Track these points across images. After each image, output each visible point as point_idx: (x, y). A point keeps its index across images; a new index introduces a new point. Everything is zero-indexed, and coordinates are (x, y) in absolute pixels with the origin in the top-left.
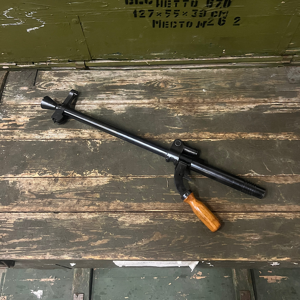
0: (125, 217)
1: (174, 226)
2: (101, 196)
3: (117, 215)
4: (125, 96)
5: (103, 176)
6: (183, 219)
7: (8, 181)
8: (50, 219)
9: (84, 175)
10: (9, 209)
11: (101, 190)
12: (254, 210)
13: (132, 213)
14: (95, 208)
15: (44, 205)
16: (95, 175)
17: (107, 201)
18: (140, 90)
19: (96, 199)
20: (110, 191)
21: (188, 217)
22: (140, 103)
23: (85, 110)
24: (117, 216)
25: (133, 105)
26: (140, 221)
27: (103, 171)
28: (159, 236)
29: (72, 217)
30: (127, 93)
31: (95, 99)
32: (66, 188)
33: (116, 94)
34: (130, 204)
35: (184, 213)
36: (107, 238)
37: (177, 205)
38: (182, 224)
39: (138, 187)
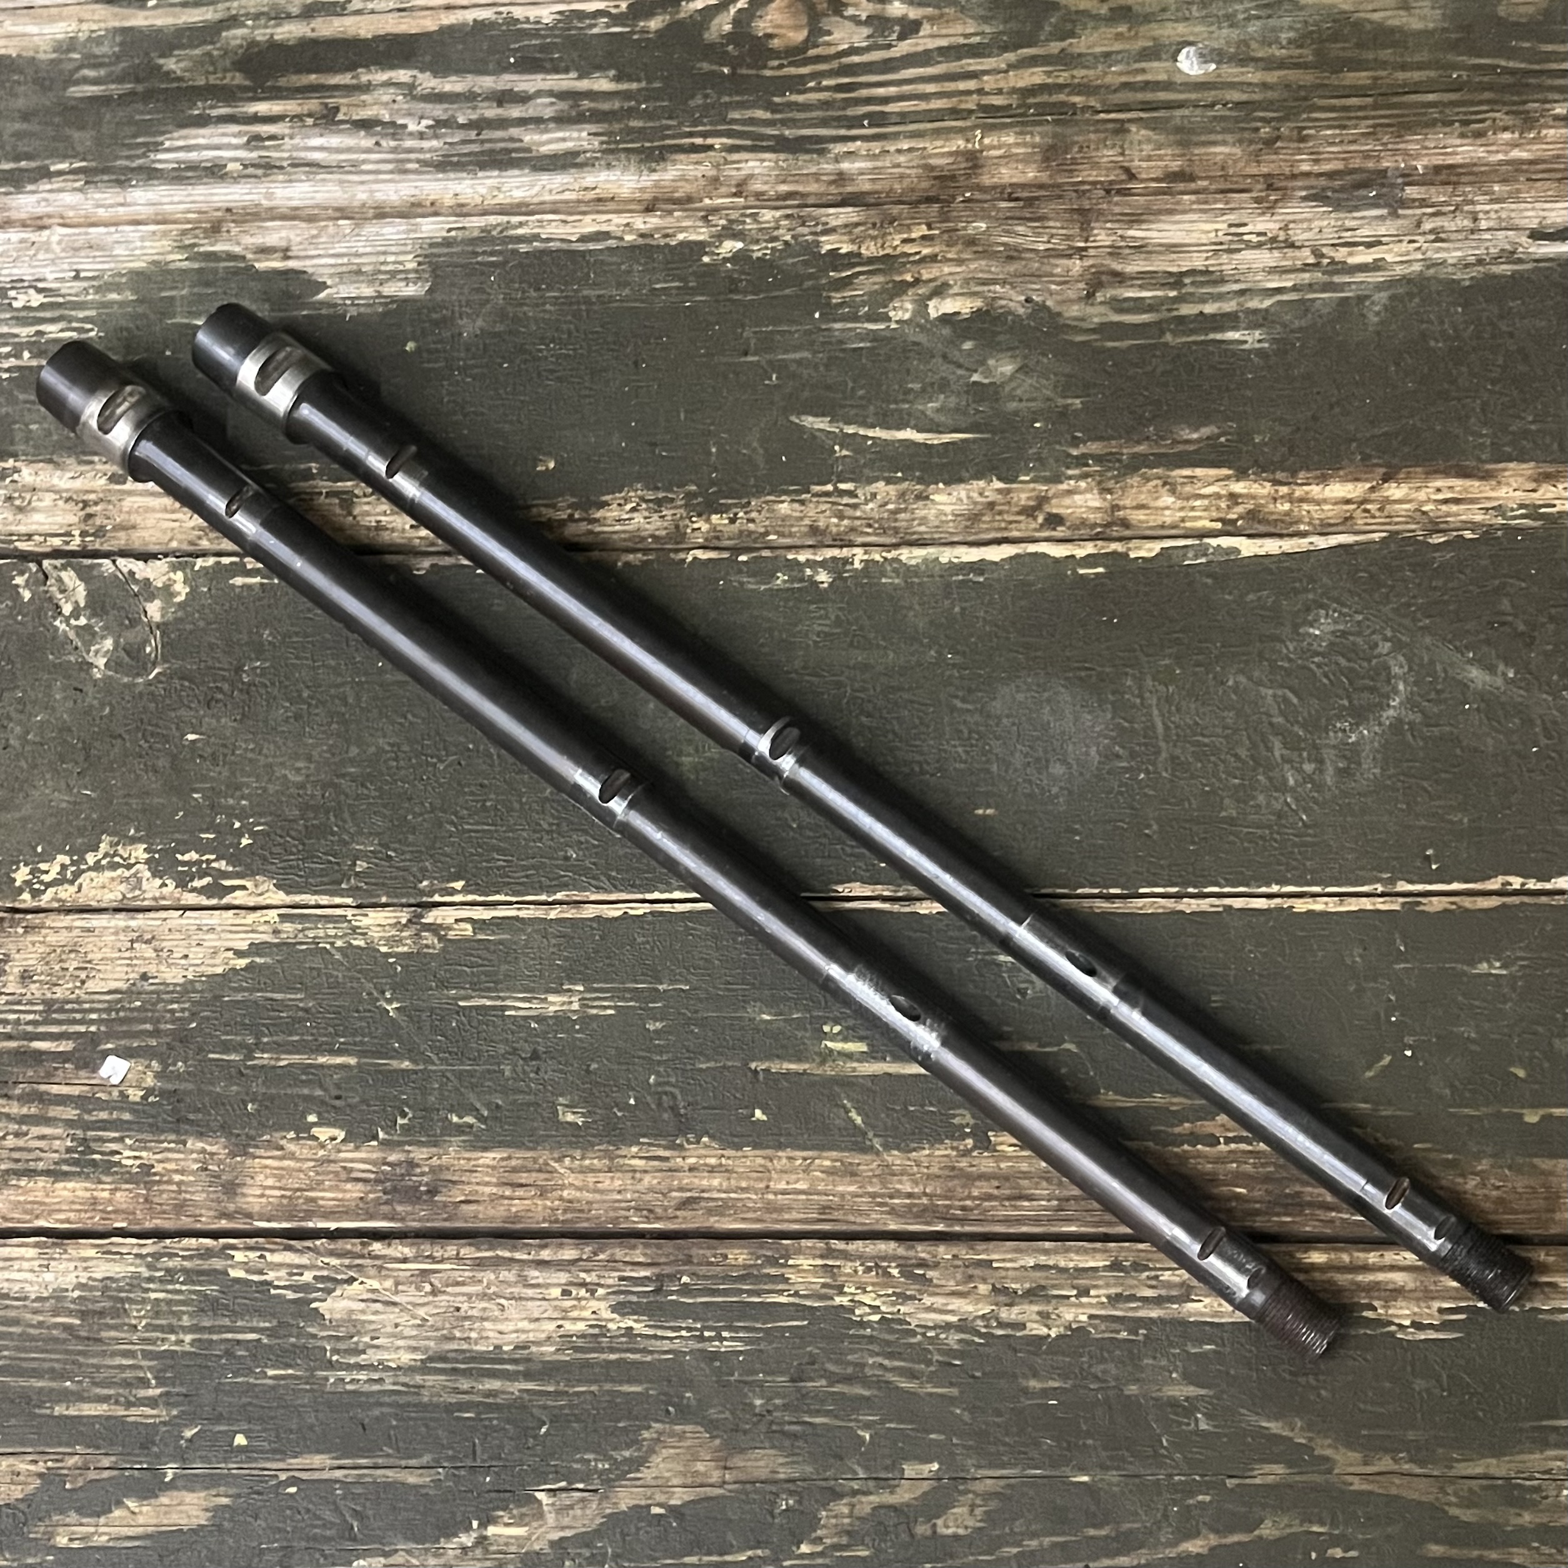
0: (389, 1283)
1: (850, 1370)
2: (170, 1087)
3: (313, 1267)
4: (421, 136)
5: (190, 899)
6: (939, 1301)
9: (20, 891)
11: (167, 1033)
13: (451, 1250)
14: (106, 1194)
16: (123, 887)
17: (225, 1129)
18: (573, 75)
19: (121, 1109)
20: (251, 1040)
21: (983, 1289)
22: (568, 196)
23: (50, 277)
24: (308, 1277)
25: (493, 219)
26: (524, 1325)
27: (193, 856)
28: (700, 1467)
30: (439, 111)
31: (140, 169)
33: (340, 117)
34: (435, 1161)
35: (944, 1252)
36: (210, 1482)
37: (887, 1173)
38: (920, 1354)
39: (520, 1006)
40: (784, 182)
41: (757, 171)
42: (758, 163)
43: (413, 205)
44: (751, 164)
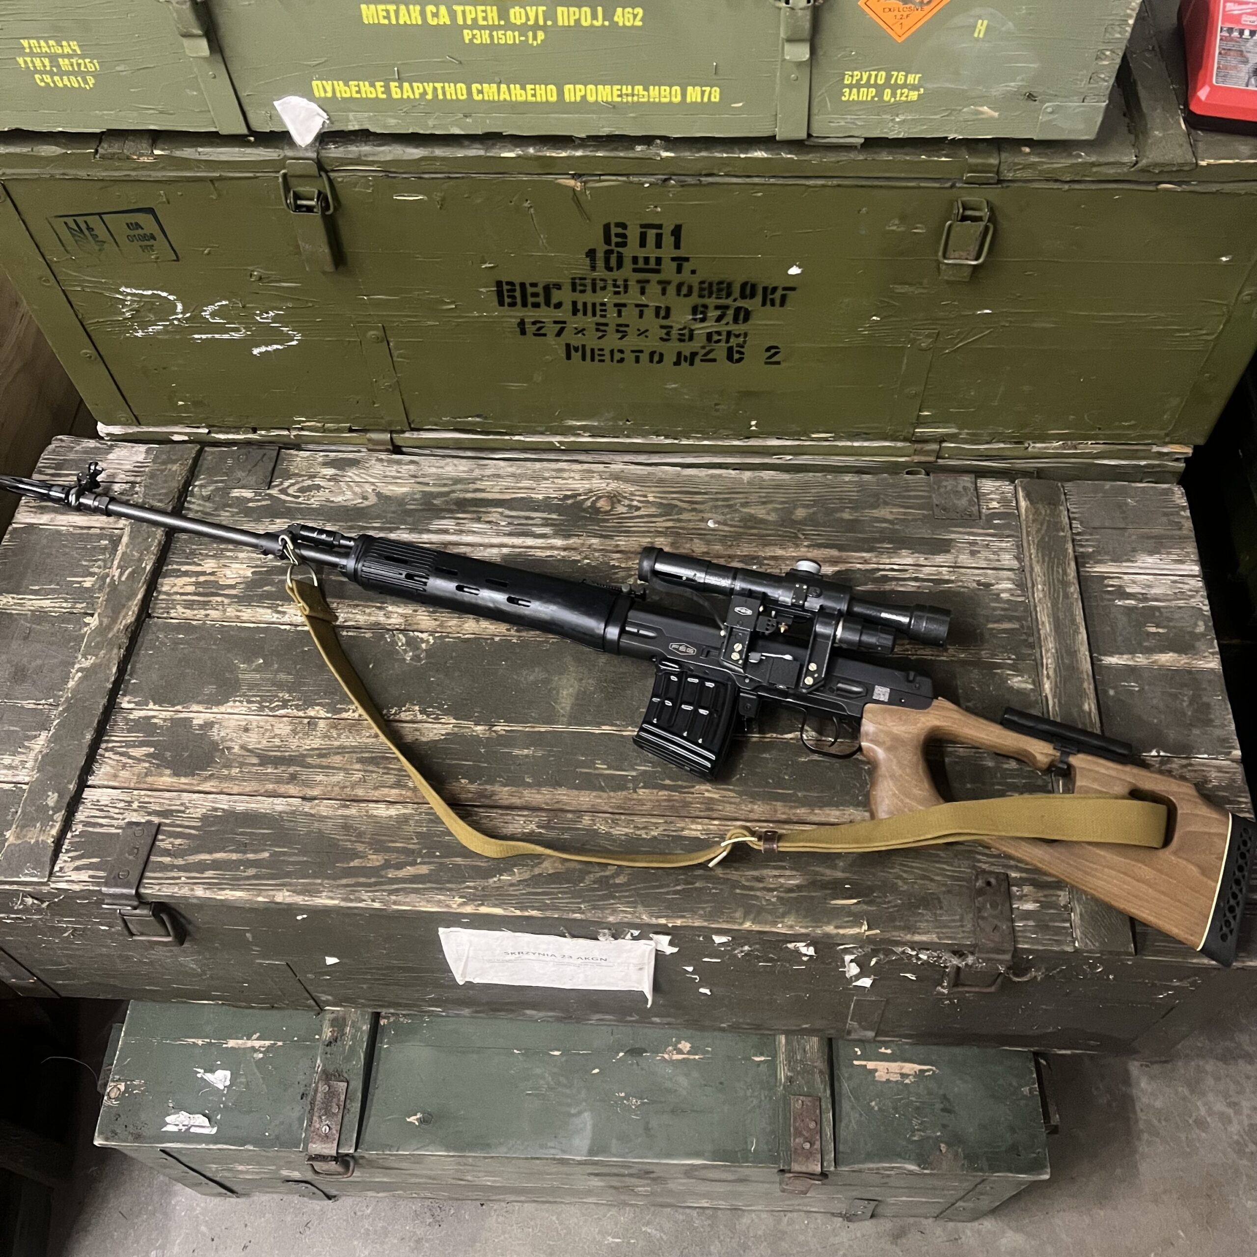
5: (431, 720)
6: (620, 829)
7: (190, 720)
8: (293, 813)
10: (192, 784)
12: (795, 819)
13: (495, 811)
14: (404, 793)
15: (279, 781)
16: (412, 717)
20: (444, 757)
21: (632, 826)
27: (431, 710)
29: (347, 812)
32: (336, 743)
35: (623, 817)
36: (429, 863)
37: (610, 797)
38: (614, 841)
39: (516, 752)
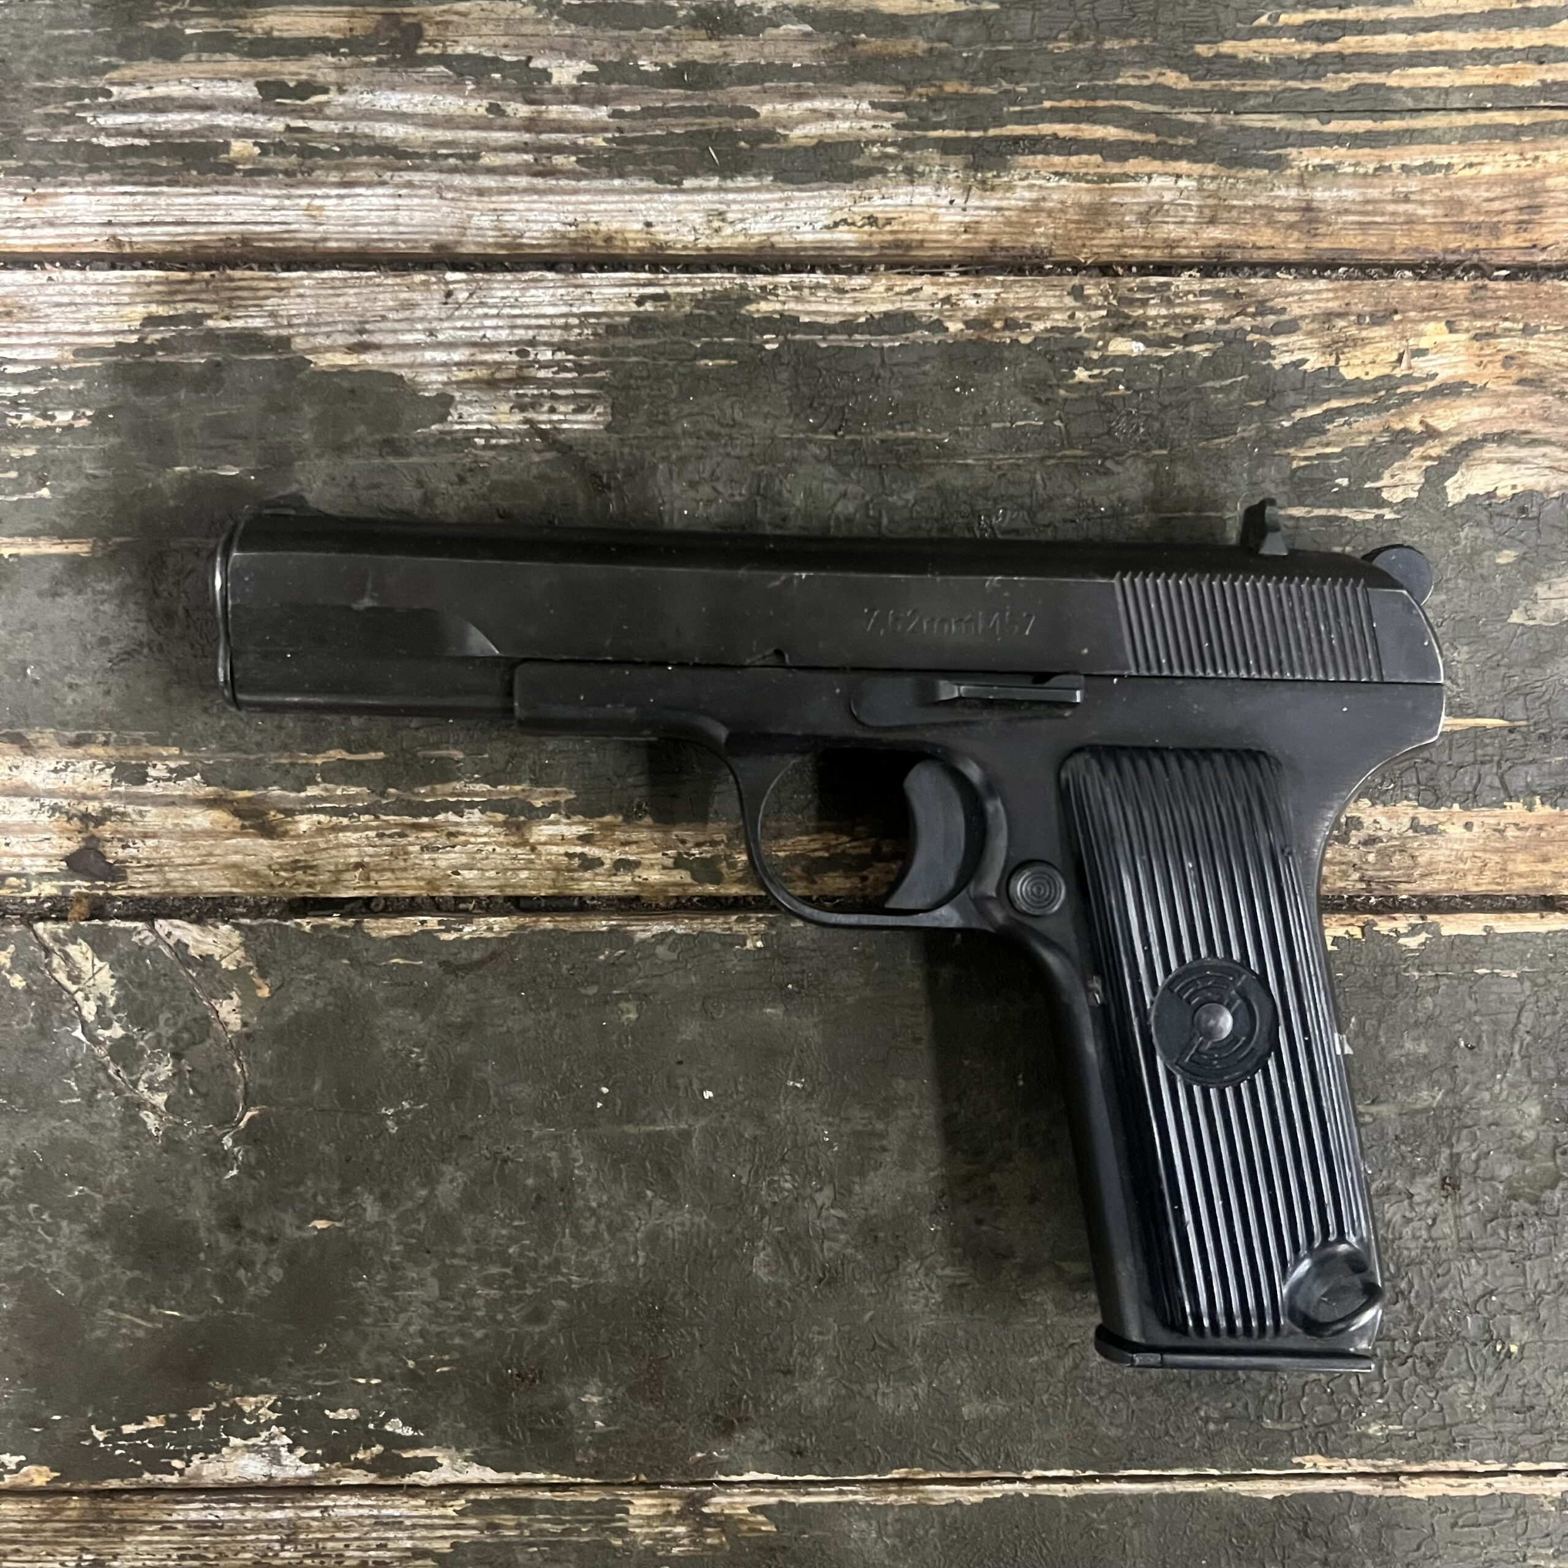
40: (1212, 221)
41: (1168, 197)
42: (1170, 182)
43: (574, 242)
44: (1157, 182)
